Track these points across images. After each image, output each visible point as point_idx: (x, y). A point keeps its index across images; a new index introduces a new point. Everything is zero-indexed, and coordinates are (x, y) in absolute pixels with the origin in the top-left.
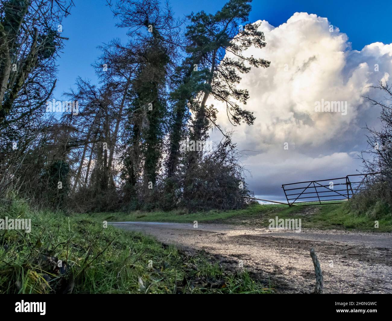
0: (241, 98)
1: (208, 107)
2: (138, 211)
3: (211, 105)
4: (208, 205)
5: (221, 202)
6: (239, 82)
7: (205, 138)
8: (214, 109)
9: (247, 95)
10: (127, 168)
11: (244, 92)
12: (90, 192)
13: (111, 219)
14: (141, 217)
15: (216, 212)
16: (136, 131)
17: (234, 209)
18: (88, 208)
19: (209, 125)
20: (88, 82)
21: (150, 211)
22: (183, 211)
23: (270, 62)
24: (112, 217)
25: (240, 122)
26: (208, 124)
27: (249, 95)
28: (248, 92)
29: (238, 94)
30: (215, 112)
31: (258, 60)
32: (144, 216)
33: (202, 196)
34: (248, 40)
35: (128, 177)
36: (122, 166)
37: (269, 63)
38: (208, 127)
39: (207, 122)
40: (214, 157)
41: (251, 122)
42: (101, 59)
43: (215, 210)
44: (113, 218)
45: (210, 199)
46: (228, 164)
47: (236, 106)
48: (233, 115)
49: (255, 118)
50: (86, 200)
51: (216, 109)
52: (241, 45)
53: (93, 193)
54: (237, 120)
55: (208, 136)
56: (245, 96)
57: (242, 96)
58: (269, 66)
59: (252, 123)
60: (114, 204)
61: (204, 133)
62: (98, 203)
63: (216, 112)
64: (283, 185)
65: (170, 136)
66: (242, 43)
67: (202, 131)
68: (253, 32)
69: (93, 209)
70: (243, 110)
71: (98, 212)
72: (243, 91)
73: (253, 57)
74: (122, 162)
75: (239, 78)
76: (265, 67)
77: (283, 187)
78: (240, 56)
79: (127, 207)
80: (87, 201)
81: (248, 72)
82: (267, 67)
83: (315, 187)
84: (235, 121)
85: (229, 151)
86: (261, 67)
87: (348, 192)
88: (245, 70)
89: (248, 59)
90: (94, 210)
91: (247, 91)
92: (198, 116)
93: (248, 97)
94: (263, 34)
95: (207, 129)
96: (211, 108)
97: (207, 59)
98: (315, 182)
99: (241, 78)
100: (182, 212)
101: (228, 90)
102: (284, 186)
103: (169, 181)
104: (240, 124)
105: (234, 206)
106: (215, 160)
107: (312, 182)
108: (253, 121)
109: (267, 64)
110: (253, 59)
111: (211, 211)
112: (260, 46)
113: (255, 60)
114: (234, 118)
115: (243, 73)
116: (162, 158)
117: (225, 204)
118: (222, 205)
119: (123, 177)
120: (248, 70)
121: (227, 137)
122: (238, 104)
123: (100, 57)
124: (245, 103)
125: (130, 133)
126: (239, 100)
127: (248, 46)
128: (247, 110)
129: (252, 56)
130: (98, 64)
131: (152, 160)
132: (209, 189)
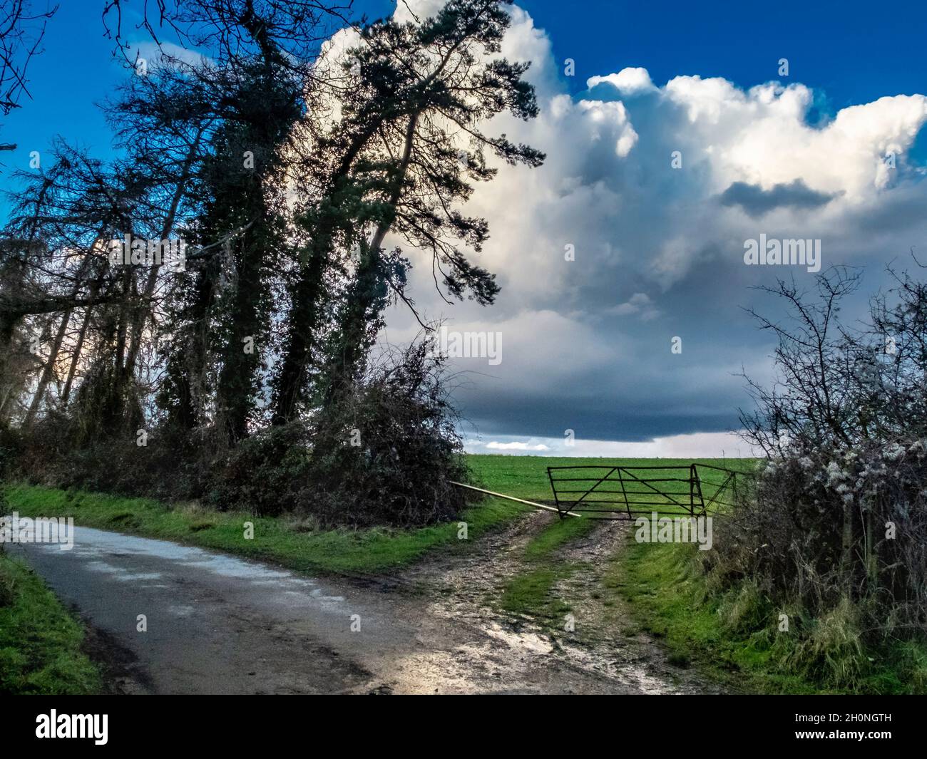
0: (468, 236)
1: (388, 253)
2: (194, 506)
3: (394, 250)
4: (369, 510)
5: (400, 504)
6: (466, 198)
7: (376, 329)
8: (401, 259)
9: (485, 231)
10: (174, 379)
11: (478, 224)
12: (74, 431)
13: (123, 523)
14: (199, 529)
15: (385, 531)
16: (205, 288)
17: (430, 523)
18: (67, 475)
19: (387, 298)
20: (84, 152)
21: (224, 510)
22: (307, 524)
23: (545, 155)
24: (127, 516)
25: (462, 294)
26: (384, 295)
27: (488, 231)
28: (486, 224)
29: (461, 225)
30: (404, 266)
31: (517, 146)
32: (206, 527)
33: (357, 485)
34: (496, 96)
35: (176, 402)
36: (162, 372)
37: (542, 157)
38: (384, 302)
39: (383, 291)
40: (393, 381)
41: (487, 299)
42: (123, 90)
43: (384, 528)
44: (128, 519)
45: (374, 495)
46: (426, 398)
47: (456, 253)
48: (448, 275)
49: (499, 290)
50: (61, 451)
51: (407, 260)
52: (480, 105)
53: (82, 435)
54: (455, 287)
55: (383, 324)
56: (478, 233)
57: (472, 231)
58: (541, 164)
59: (491, 301)
60: (134, 474)
61: (374, 315)
62: (91, 464)
63: (407, 267)
64: (549, 468)
65: (290, 313)
66: (483, 100)
67: (369, 311)
68: (509, 80)
69: (79, 481)
70: (472, 266)
71: (92, 489)
72: (475, 221)
73: (506, 138)
74: (163, 364)
75: (467, 188)
76: (533, 167)
77: (549, 473)
78: (475, 132)
79: (168, 486)
80: (65, 454)
81: (491, 178)
82: (535, 166)
83: (621, 480)
84: (451, 289)
85: (430, 368)
86: (522, 166)
87: (692, 499)
88: (484, 173)
89: (493, 143)
90: (82, 483)
91: (485, 221)
92: (361, 272)
93: (486, 235)
94: (533, 90)
95: (381, 305)
96: (394, 256)
97: (394, 127)
98: (622, 468)
99: (473, 190)
100: (303, 525)
101: (439, 212)
102: (552, 470)
103: (277, 436)
104: (462, 299)
105: (431, 514)
106: (395, 389)
107: (615, 468)
108: (494, 296)
109: (537, 159)
110: (506, 144)
111: (374, 529)
112: (525, 115)
113: (511, 147)
114: (450, 281)
115: (477, 179)
116: (265, 367)
117: (410, 509)
118: (401, 513)
119: (163, 401)
120: (490, 174)
121: (429, 330)
122: (460, 250)
123: (120, 85)
124: (478, 249)
125: (189, 292)
126: (463, 241)
127: (496, 111)
128: (482, 268)
129: (504, 135)
130: (113, 102)
131: (238, 372)
132: (373, 470)
